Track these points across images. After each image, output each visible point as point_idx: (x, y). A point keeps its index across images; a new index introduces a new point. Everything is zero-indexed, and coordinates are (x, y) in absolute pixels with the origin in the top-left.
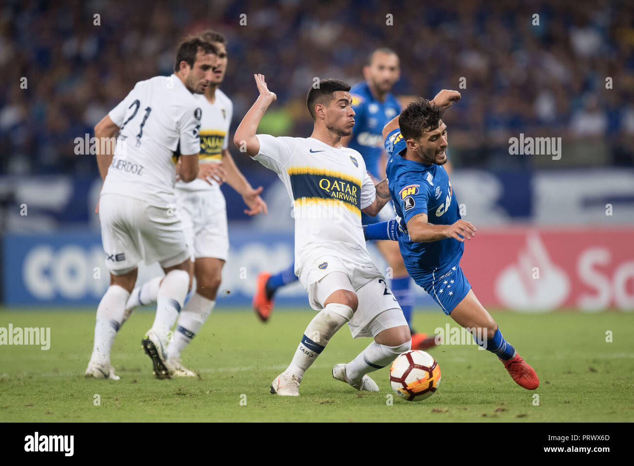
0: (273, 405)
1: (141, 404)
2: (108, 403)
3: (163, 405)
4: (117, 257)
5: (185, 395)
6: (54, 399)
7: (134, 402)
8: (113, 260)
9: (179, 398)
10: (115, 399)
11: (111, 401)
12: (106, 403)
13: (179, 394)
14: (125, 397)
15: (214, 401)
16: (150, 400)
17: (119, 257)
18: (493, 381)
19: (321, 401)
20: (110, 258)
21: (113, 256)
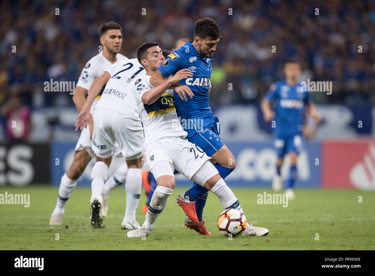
0: (214, 246)
1: (134, 245)
2: (114, 245)
3: (147, 246)
4: (101, 146)
5: (160, 240)
6: (81, 242)
7: (130, 244)
8: (100, 148)
9: (157, 242)
10: (118, 242)
11: (116, 243)
12: (113, 245)
13: (157, 239)
14: (125, 241)
15: (178, 243)
16: (140, 243)
17: (103, 147)
18: (347, 233)
19: (243, 244)
20: (98, 147)
21: (99, 146)
